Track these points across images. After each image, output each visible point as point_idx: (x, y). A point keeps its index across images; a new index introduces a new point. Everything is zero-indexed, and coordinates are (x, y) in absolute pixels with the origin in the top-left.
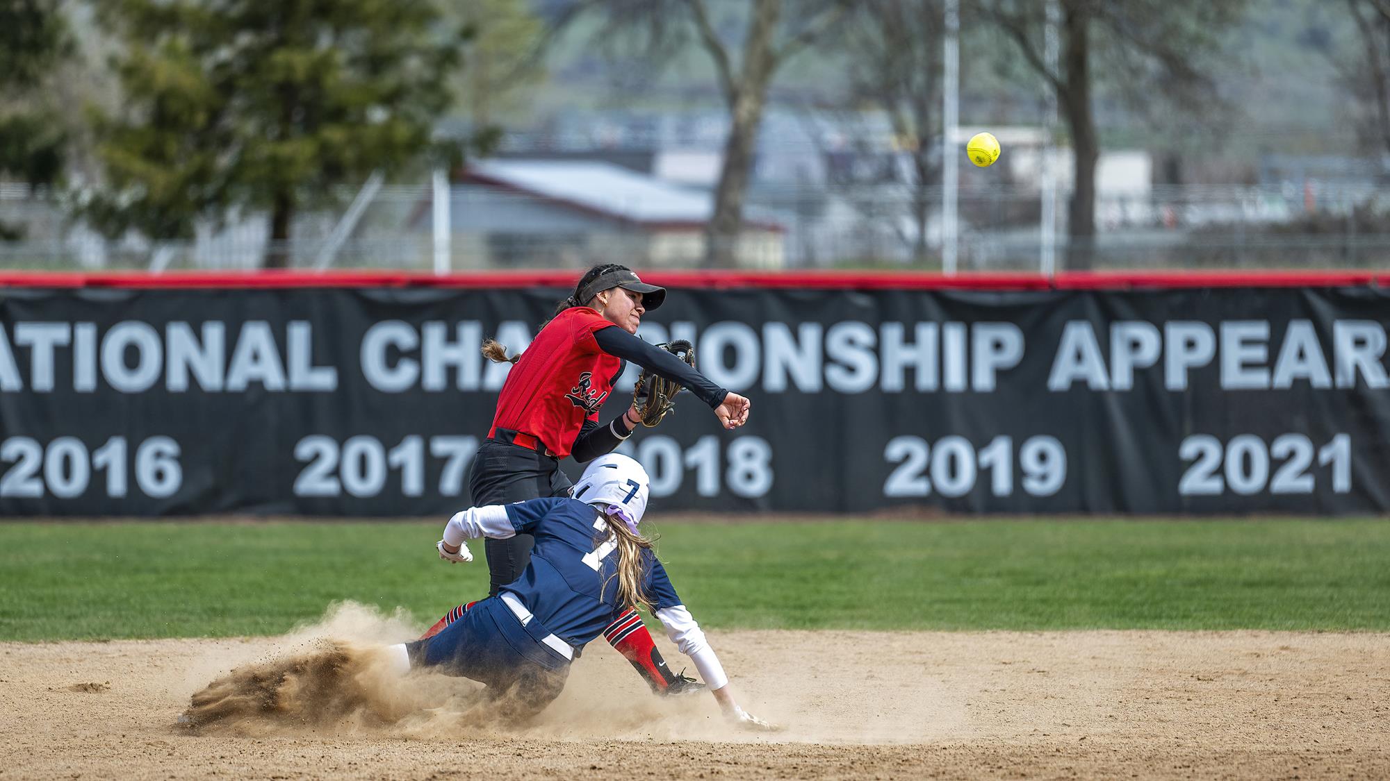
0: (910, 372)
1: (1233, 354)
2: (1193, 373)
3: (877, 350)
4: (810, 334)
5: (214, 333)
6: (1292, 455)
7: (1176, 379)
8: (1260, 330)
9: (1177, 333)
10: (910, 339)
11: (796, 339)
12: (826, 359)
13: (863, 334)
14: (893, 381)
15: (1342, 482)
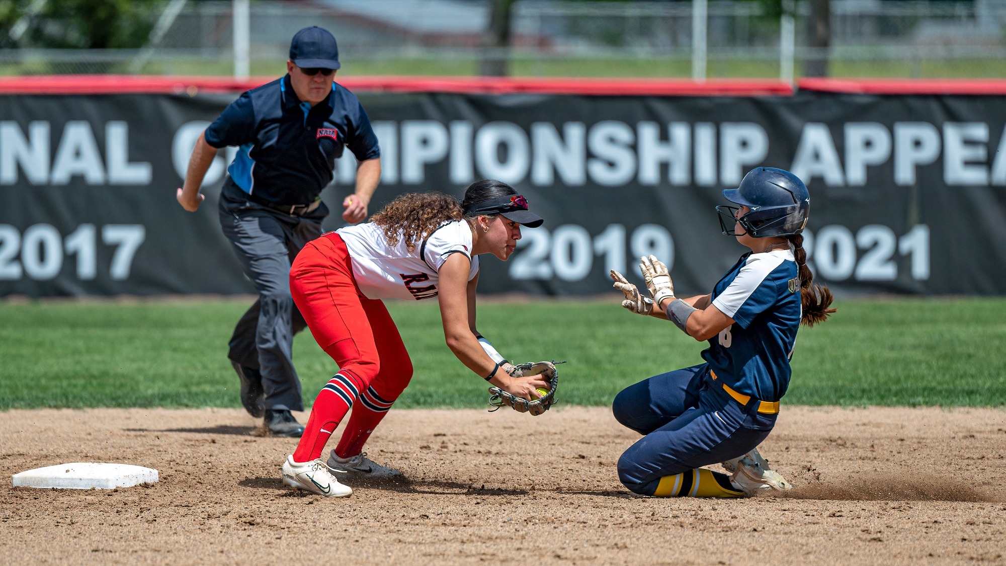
0: (664, 167)
1: (956, 153)
2: (920, 169)
3: (634, 147)
4: (575, 132)
5: (40, 132)
6: (875, 244)
7: (905, 174)
8: (980, 132)
9: (906, 133)
10: (664, 137)
11: (561, 136)
12: (589, 155)
13: (622, 133)
14: (650, 174)
15: (921, 268)
